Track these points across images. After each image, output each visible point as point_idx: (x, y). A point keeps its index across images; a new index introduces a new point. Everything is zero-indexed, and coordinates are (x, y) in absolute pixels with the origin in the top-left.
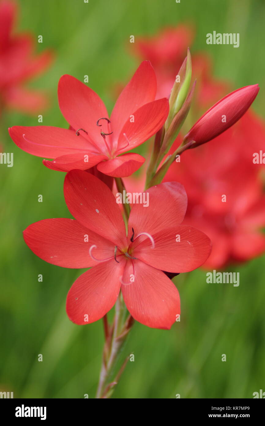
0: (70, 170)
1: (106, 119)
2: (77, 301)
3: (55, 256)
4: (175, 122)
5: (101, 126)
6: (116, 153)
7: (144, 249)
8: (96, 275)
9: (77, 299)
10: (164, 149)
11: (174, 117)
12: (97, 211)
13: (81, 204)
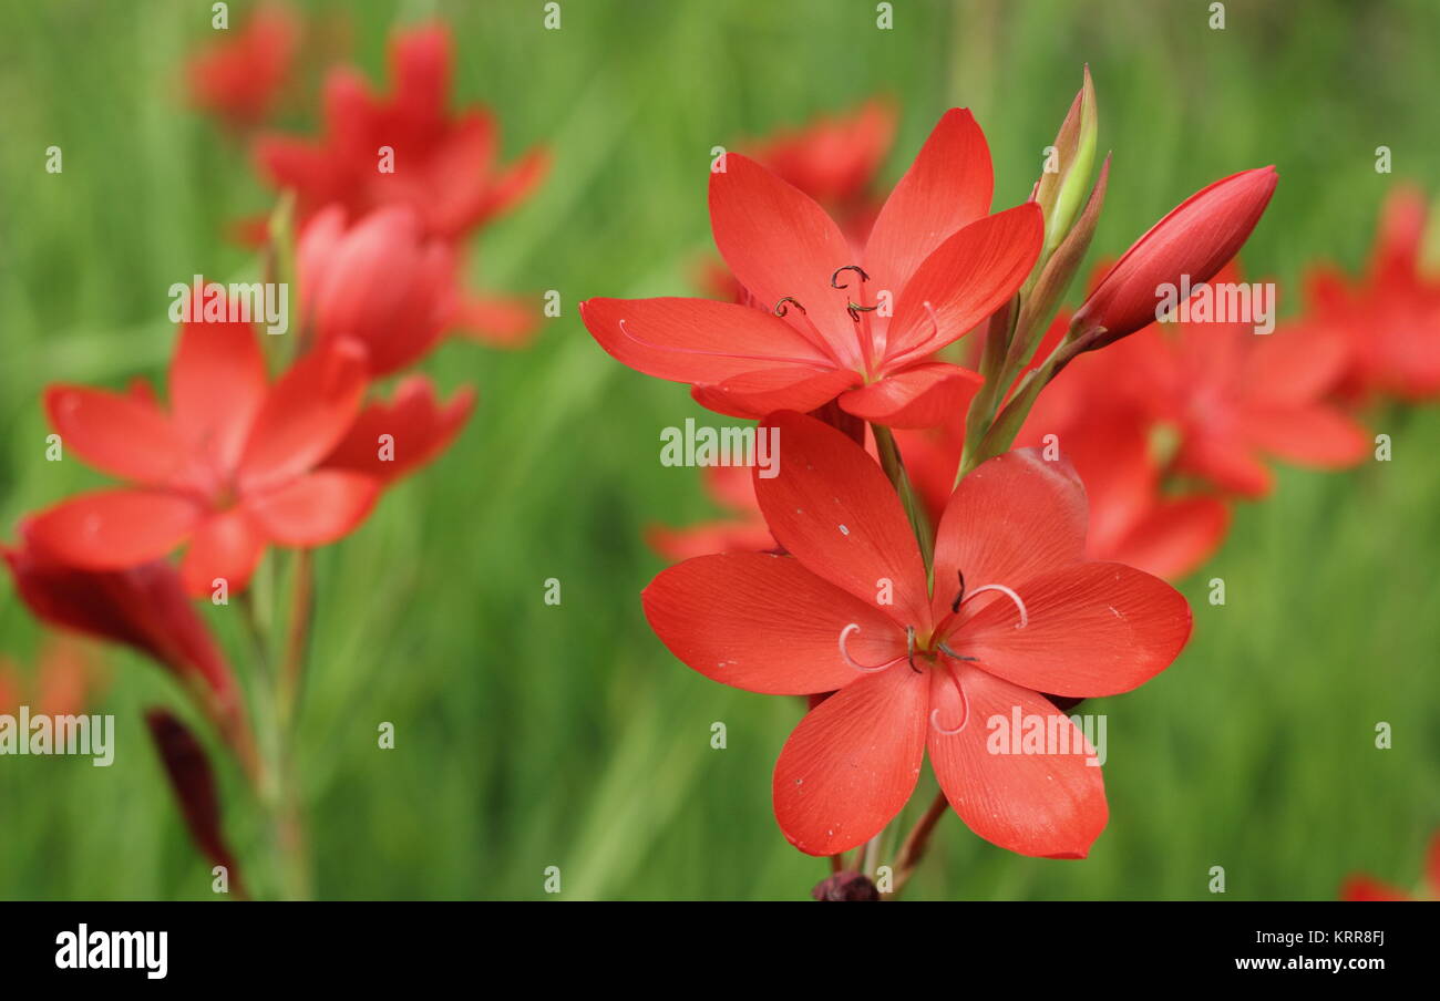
0: (768, 412)
1: (857, 269)
2: (801, 786)
3: (730, 662)
4: (1052, 275)
5: (846, 286)
6: (881, 367)
7: (981, 635)
8: (848, 711)
9: (801, 782)
10: (1019, 352)
11: (1047, 262)
12: (844, 530)
13: (799, 512)
